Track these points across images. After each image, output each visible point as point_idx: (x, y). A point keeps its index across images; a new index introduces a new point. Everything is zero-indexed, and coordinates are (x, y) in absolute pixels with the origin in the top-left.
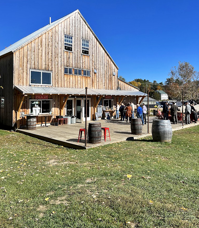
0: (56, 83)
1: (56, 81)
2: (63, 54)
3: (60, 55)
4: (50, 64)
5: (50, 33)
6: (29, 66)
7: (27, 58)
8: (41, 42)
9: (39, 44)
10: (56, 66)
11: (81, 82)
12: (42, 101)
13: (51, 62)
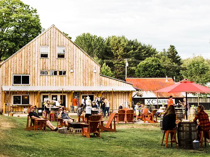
0: (33, 83)
1: (33, 81)
2: (39, 61)
3: (36, 62)
4: (28, 70)
5: (28, 47)
6: (12, 73)
7: (11, 68)
8: (22, 55)
9: (20, 57)
10: (33, 71)
11: (56, 81)
12: (22, 96)
13: (29, 68)
